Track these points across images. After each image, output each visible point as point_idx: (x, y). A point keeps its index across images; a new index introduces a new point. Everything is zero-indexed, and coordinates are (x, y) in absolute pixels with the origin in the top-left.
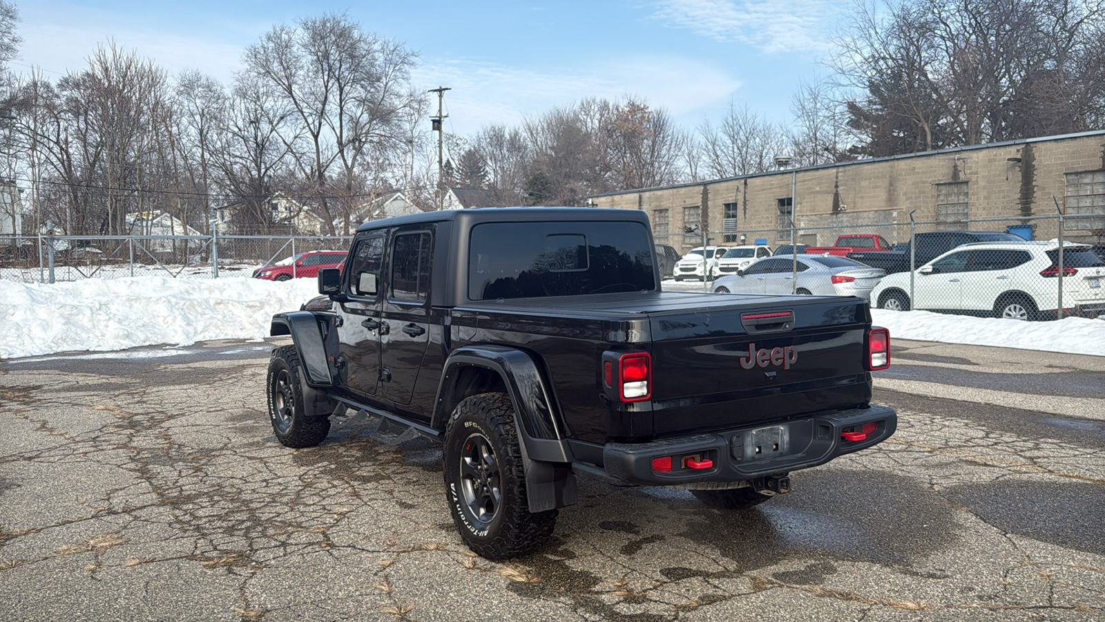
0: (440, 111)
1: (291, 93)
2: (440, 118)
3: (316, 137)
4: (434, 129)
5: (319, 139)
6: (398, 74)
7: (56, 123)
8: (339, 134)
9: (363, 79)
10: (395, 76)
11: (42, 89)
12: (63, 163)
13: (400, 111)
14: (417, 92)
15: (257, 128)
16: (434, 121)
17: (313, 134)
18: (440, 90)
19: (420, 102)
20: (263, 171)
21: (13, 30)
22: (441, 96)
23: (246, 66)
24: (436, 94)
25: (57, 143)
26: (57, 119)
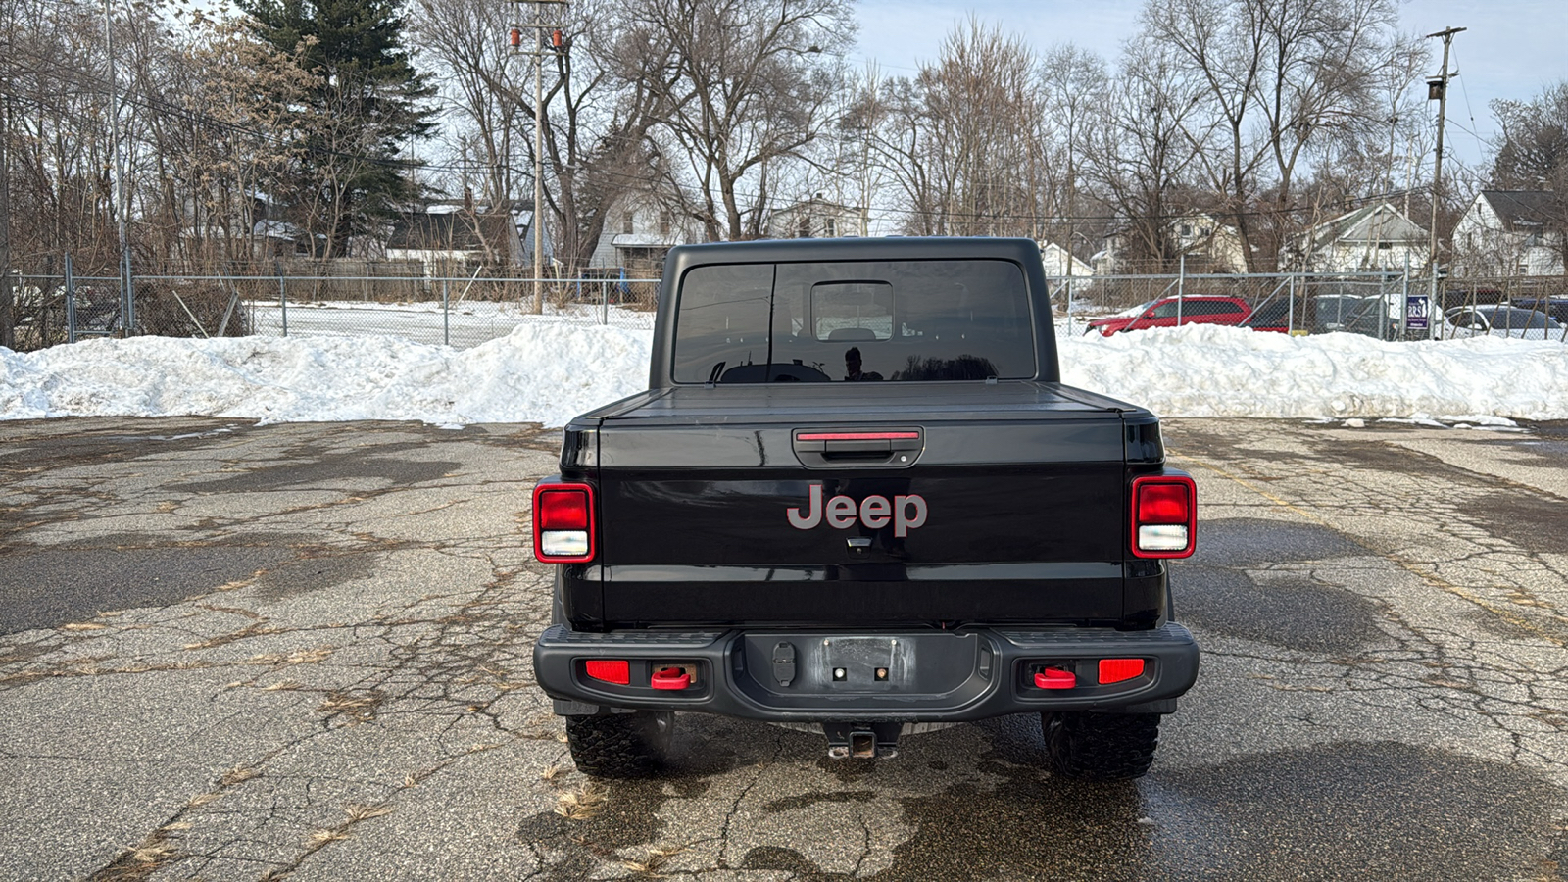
0: (1445, 67)
1: (1203, 62)
2: (1444, 78)
3: (1236, 124)
4: (1430, 97)
5: (1240, 127)
6: (1376, 14)
7: (911, 131)
8: (1273, 118)
9: (1319, 29)
10: (1372, 18)
11: (899, 88)
12: (916, 184)
13: (1377, 72)
14: (1410, 39)
15: (1159, 118)
16: (1432, 85)
17: (1231, 118)
18: (1448, 34)
19: (1413, 55)
20: (1163, 178)
21: (852, 16)
22: (1447, 43)
23: (1142, 29)
24: (1440, 41)
25: (911, 156)
26: (914, 124)
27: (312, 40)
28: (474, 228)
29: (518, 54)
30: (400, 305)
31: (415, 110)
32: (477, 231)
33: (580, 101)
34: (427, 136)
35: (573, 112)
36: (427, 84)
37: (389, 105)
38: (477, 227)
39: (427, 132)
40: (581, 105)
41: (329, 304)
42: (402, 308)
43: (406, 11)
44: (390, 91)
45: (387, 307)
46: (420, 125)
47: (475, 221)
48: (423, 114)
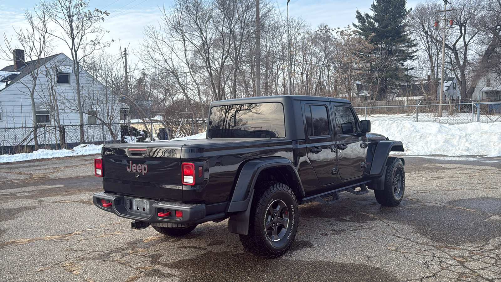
27: (373, 34)
28: (422, 89)
29: (452, 27)
30: (394, 115)
31: (409, 52)
32: (423, 89)
33: (469, 41)
34: (413, 60)
35: (466, 45)
36: (414, 42)
37: (401, 50)
38: (423, 88)
39: (414, 58)
40: (470, 43)
41: (372, 115)
42: (395, 116)
43: (407, 20)
44: (401, 46)
45: (389, 116)
46: (410, 56)
47: (422, 86)
48: (411, 53)
